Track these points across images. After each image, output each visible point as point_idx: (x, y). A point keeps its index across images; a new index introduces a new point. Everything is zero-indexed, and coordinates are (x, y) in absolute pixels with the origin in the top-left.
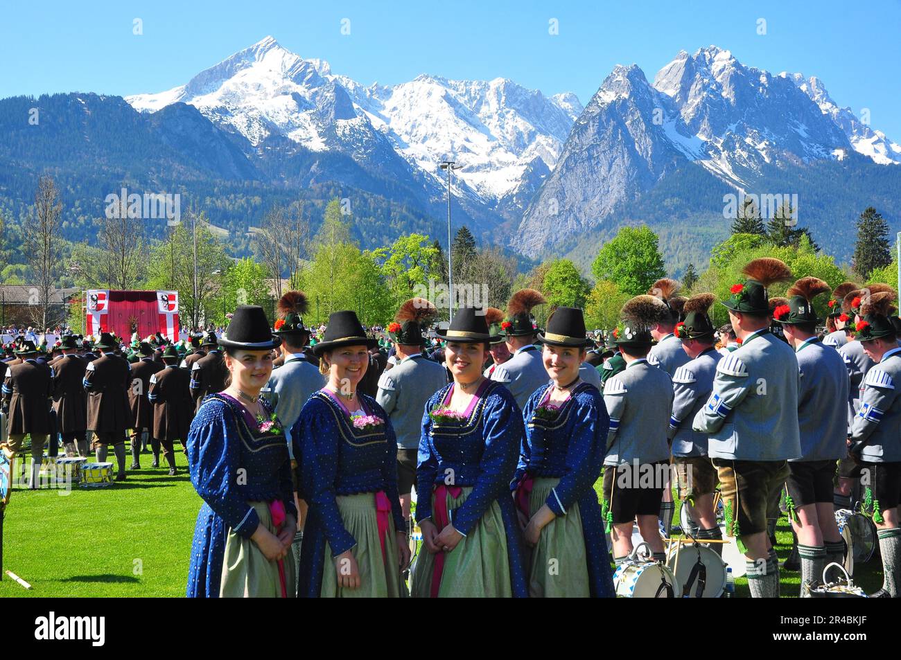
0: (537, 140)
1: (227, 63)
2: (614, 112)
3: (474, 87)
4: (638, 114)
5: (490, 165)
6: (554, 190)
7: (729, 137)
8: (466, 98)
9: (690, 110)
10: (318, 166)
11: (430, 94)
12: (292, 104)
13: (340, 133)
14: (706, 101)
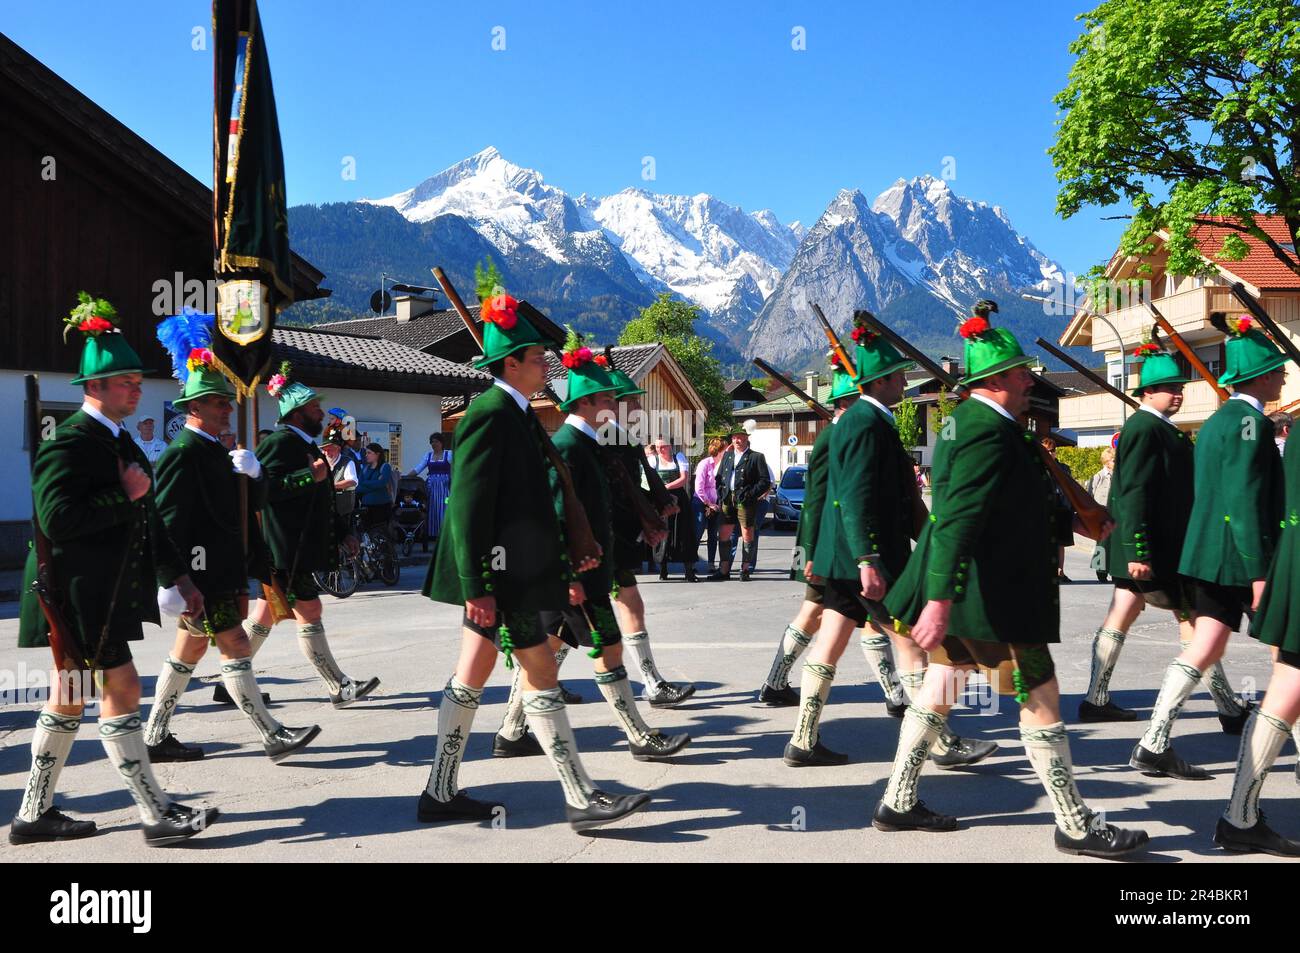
0: (741, 255)
1: (450, 172)
2: (841, 233)
3: (678, 202)
4: (865, 238)
5: (699, 279)
6: (784, 308)
7: (946, 263)
8: (671, 212)
9: (910, 235)
10: (572, 277)
11: (637, 207)
12: (526, 215)
13: (578, 245)
14: (926, 229)
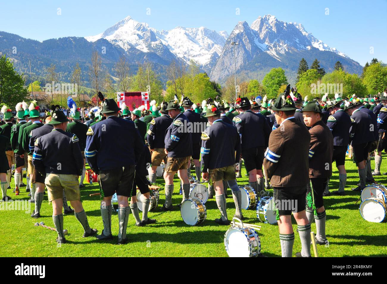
0: (215, 46)
1: (116, 25)
2: (239, 36)
3: (194, 30)
4: (246, 37)
5: (200, 55)
6: (221, 62)
7: (275, 43)
8: (192, 33)
9: (262, 35)
10: (146, 57)
11: (180, 33)
12: (137, 38)
13: (152, 46)
14: (267, 32)
